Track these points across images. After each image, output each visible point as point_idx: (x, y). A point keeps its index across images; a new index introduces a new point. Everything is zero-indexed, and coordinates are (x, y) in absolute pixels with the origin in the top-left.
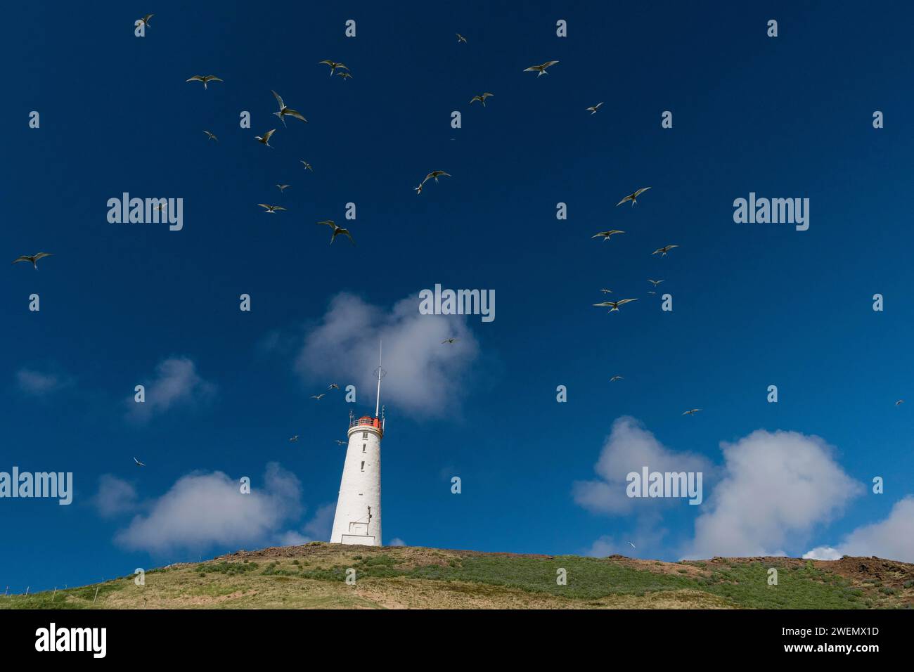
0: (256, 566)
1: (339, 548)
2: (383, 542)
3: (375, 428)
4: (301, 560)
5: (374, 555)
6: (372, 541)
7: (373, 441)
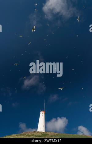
0: (25, 135)
1: (38, 132)
2: (45, 131)
3: (44, 112)
4: (33, 134)
5: (44, 133)
6: (44, 131)
7: (44, 115)
